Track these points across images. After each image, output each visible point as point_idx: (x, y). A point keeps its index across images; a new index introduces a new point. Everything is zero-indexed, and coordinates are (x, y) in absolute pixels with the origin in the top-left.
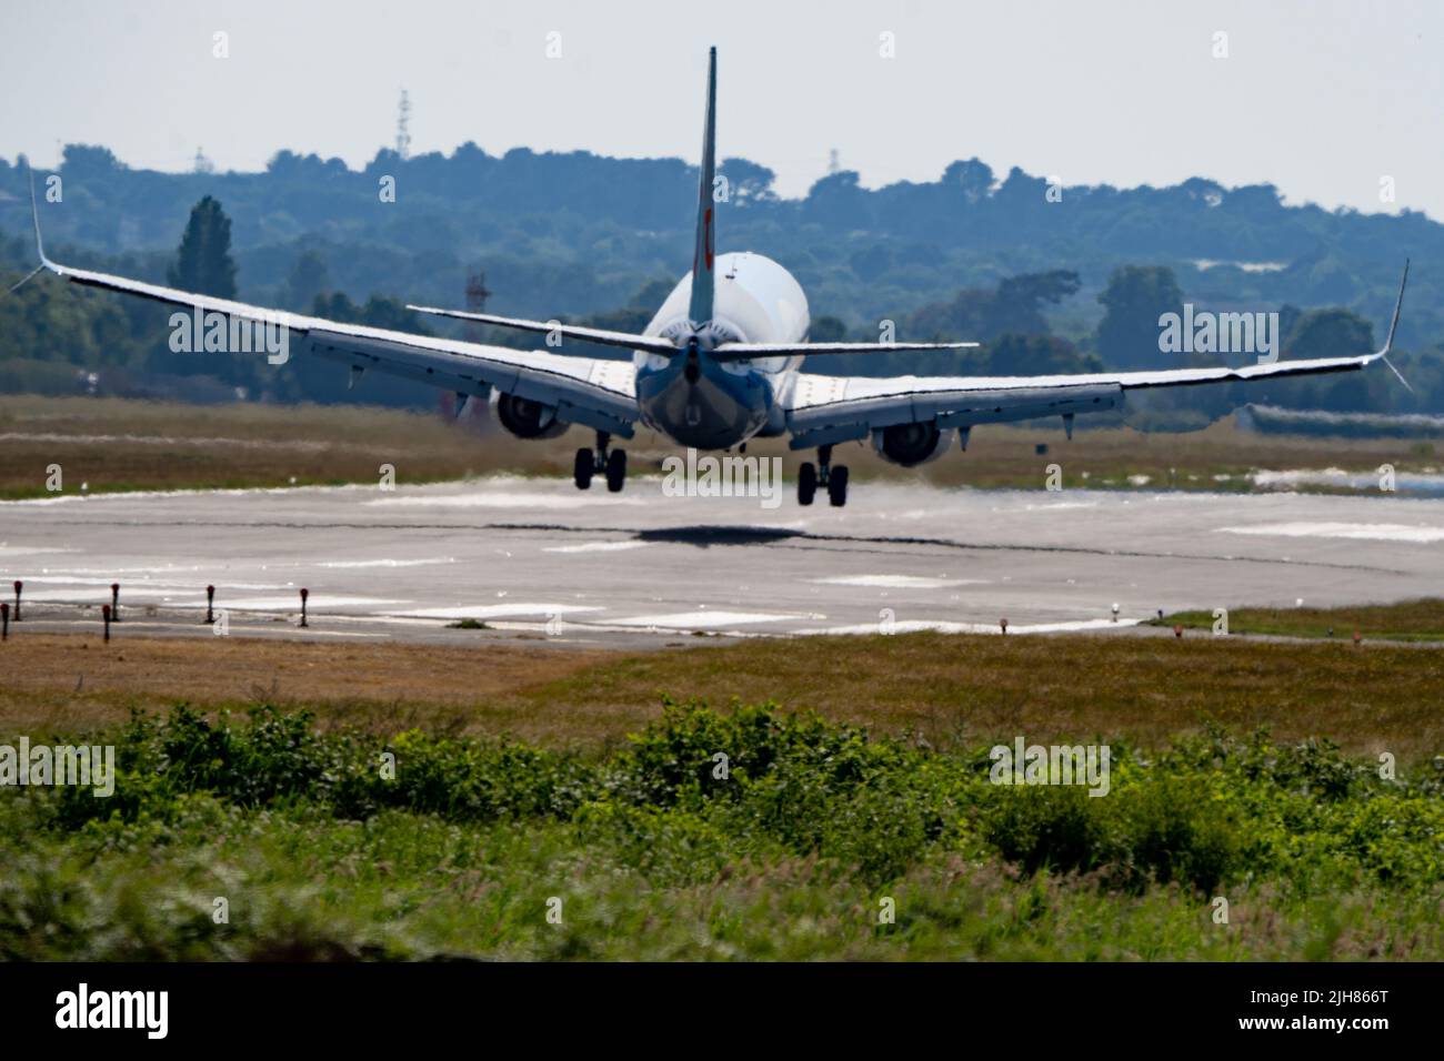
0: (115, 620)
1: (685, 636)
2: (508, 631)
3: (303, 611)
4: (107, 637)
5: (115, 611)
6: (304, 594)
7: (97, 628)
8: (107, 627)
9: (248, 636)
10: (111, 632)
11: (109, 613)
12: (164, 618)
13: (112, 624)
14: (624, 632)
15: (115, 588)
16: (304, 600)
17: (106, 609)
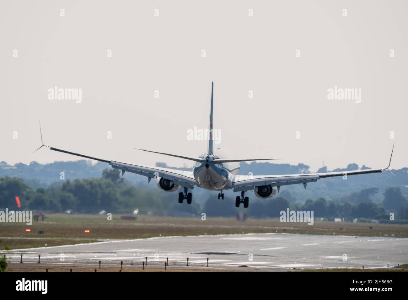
0: (167, 265)
1: (291, 269)
2: (252, 268)
3: (208, 263)
4: (166, 269)
5: (167, 263)
6: (208, 259)
7: (164, 267)
8: (166, 267)
9: (196, 269)
10: (166, 268)
11: (166, 264)
12: (178, 265)
13: (167, 266)
14: (278, 268)
15: (167, 258)
16: (208, 261)
17: (165, 263)
